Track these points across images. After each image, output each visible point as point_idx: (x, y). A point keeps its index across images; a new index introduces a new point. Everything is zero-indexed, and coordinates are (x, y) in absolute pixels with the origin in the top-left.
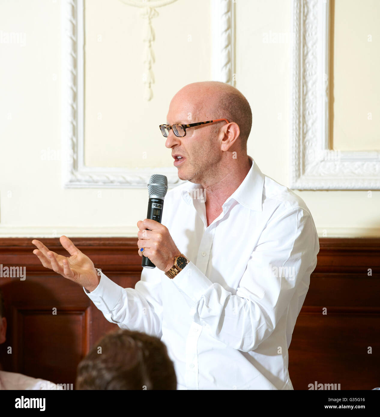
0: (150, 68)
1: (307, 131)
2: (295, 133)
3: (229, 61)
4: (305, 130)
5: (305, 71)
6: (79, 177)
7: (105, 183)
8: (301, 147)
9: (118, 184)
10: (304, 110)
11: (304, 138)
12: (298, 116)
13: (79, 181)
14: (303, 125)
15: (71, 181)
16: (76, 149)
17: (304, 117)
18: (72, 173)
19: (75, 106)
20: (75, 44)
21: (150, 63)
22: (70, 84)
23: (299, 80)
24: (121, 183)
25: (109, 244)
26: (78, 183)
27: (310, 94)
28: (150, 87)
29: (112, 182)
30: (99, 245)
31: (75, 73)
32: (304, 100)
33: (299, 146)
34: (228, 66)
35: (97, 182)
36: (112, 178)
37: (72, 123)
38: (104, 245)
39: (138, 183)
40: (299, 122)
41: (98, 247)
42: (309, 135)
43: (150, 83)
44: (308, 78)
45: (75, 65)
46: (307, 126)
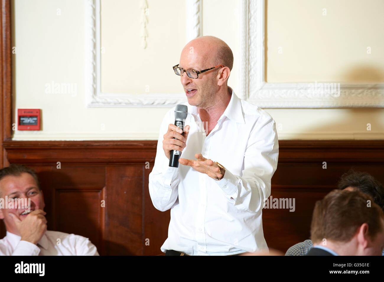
0: (145, 27)
1: (251, 69)
2: (243, 71)
3: (199, 23)
4: (249, 69)
5: (249, 29)
6: (98, 100)
7: (115, 104)
8: (247, 80)
9: (124, 104)
10: (249, 55)
11: (249, 74)
12: (245, 59)
13: (98, 102)
14: (248, 65)
15: (92, 103)
16: (95, 81)
17: (249, 60)
18: (93, 97)
19: (94, 52)
20: (94, 10)
21: (145, 24)
22: (91, 37)
23: (246, 35)
24: (126, 104)
25: (120, 144)
26: (97, 104)
27: (252, 45)
28: (145, 40)
29: (120, 103)
30: (113, 145)
31: (94, 29)
32: (249, 49)
33: (246, 79)
34: (198, 26)
35: (109, 103)
36: (120, 101)
37: (93, 63)
38: (117, 145)
39: (138, 104)
40: (246, 63)
41: (112, 147)
42: (252, 72)
43: (145, 37)
44: (251, 34)
45: (95, 25)
46: (251, 66)
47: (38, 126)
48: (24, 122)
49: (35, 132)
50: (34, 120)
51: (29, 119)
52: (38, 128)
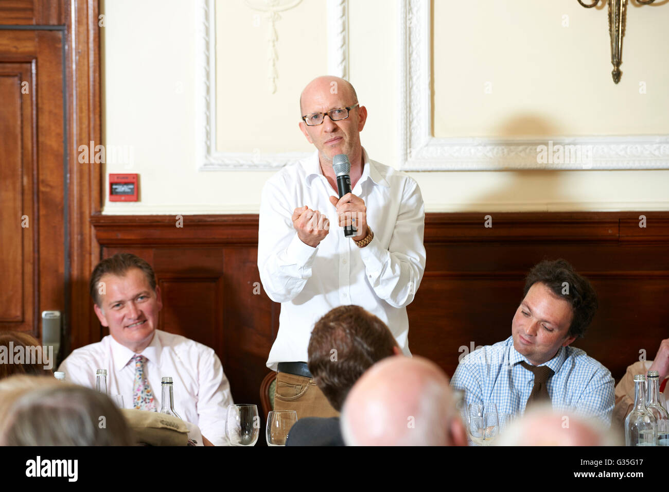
0: (274, 65)
1: (413, 120)
2: (403, 122)
3: (344, 59)
4: (411, 119)
5: (410, 68)
6: (213, 161)
7: (235, 166)
8: (408, 134)
9: (247, 167)
10: (410, 102)
11: (410, 126)
12: (405, 107)
13: (212, 164)
14: (410, 115)
15: (205, 165)
16: (209, 136)
17: (410, 108)
18: (206, 158)
19: (208, 98)
20: (207, 43)
21: (274, 60)
22: (204, 79)
23: (406, 75)
24: (250, 166)
25: (242, 220)
26: (211, 167)
27: (414, 88)
28: (274, 81)
29: (242, 165)
30: (233, 221)
31: (207, 69)
32: (410, 93)
33: (407, 132)
34: (344, 64)
35: (227, 165)
36: (242, 162)
37: (206, 113)
38: (238, 221)
39: (265, 166)
40: (407, 112)
41: (231, 223)
42: (415, 123)
43: (274, 78)
44: (413, 74)
45: (208, 63)
46: (412, 115)
47: (135, 196)
48: (117, 190)
49: (132, 204)
50: (130, 189)
51: (123, 187)
52: (135, 198)
